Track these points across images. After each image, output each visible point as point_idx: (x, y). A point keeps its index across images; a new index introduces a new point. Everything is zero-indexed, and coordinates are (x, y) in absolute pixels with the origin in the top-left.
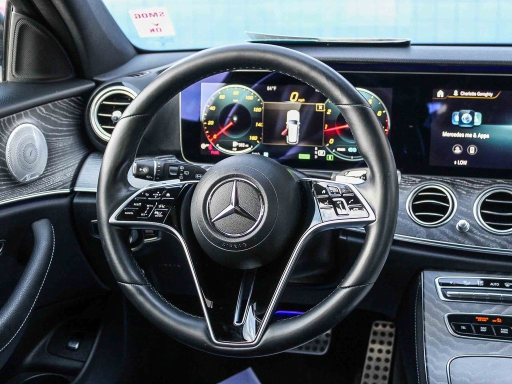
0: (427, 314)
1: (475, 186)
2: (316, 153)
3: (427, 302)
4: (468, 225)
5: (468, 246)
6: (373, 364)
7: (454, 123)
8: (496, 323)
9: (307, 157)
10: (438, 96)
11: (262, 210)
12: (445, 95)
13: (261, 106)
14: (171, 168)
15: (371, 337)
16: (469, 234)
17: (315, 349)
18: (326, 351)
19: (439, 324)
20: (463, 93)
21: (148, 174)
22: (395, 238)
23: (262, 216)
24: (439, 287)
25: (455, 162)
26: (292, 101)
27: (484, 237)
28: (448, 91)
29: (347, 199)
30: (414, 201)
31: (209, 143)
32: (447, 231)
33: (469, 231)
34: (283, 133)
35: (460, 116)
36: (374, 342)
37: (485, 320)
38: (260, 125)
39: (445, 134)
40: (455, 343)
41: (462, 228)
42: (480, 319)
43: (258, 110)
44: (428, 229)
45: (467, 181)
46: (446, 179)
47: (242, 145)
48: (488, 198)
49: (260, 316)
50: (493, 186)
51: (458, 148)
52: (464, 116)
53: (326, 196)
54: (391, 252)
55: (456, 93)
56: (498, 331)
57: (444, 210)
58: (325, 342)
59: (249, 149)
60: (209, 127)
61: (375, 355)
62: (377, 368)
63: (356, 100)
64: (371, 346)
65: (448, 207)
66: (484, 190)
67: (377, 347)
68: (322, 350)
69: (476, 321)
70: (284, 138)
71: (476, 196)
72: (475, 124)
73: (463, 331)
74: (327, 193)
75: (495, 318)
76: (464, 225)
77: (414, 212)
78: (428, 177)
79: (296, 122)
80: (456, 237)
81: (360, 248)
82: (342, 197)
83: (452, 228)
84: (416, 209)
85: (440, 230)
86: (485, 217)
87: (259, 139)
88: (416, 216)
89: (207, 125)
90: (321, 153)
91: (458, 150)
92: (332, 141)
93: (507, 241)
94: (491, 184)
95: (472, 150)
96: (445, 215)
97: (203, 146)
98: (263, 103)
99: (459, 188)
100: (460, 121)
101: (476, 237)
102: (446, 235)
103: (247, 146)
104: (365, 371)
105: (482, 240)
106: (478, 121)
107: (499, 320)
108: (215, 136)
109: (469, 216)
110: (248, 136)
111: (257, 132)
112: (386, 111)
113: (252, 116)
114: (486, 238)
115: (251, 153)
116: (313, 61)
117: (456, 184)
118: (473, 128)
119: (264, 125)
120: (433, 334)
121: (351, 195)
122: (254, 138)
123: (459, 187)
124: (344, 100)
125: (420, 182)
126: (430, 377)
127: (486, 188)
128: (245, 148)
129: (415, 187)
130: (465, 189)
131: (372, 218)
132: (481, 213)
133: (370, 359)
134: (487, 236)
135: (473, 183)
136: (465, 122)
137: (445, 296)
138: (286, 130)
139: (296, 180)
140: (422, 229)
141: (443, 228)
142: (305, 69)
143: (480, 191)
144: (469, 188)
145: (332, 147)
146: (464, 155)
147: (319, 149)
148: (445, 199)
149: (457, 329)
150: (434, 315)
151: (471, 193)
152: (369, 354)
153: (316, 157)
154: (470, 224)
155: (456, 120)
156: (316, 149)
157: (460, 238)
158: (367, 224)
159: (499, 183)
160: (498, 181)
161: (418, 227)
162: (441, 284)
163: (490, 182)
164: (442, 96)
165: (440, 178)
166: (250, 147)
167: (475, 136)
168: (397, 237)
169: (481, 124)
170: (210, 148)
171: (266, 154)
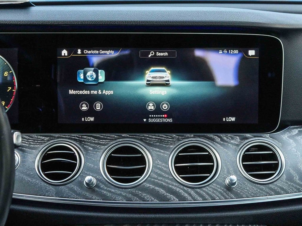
1: (101, 142)
4: (94, 181)
5: (96, 200)
10: (63, 55)
12: (69, 54)
16: (96, 189)
20: (86, 52)
22: (13, 197)
25: (83, 119)
27: (110, 192)
28: (72, 49)
30: (43, 160)
32: (76, 188)
33: (97, 186)
39: (71, 92)
41: (89, 184)
44: (57, 187)
45: (94, 137)
46: (74, 137)
48: (113, 152)
50: (118, 140)
51: (84, 105)
52: (89, 74)
54: (11, 211)
55: (79, 51)
57: (72, 167)
65: (76, 164)
66: (109, 145)
71: (102, 151)
72: (99, 81)
76: (90, 181)
77: (44, 170)
78: (57, 135)
80: (84, 193)
83: (80, 184)
84: (45, 167)
85: (68, 187)
86: (111, 171)
88: (45, 175)
91: (84, 108)
94: (115, 139)
95: (98, 107)
96: (73, 172)
99: (86, 145)
101: (103, 191)
102: (75, 192)
105: (109, 194)
106: (102, 78)
109: (95, 172)
112: (12, 71)
114: (112, 192)
117: (84, 141)
118: (98, 85)
123: (86, 143)
125: (48, 140)
127: (112, 143)
129: (43, 146)
130: (92, 145)
132: (107, 167)
134: (113, 190)
135: (99, 138)
136: (90, 79)
140: (51, 187)
141: (71, 185)
143: (106, 147)
146: (91, 112)
148: (72, 157)
151: (98, 148)
154: (97, 179)
157: (88, 194)
159: (124, 137)
160: (123, 135)
161: (48, 185)
163: (116, 136)
164: (66, 55)
165: (67, 135)
167: (100, 92)
168: (16, 195)
169: (105, 81)
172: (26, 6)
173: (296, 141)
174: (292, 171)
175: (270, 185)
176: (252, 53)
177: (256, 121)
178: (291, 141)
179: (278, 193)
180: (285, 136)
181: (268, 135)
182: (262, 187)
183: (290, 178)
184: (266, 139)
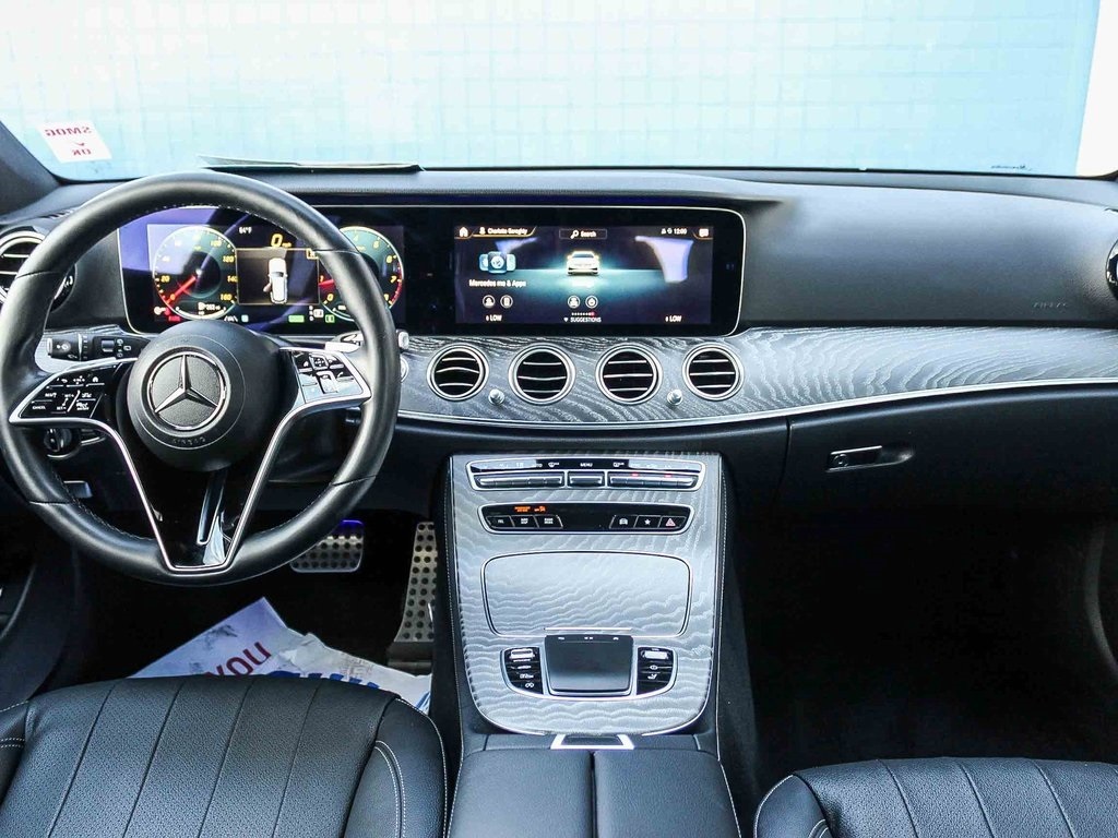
0: (457, 509)
1: (511, 346)
2: (311, 313)
3: (457, 494)
4: (502, 396)
5: (503, 421)
6: (420, 576)
7: (483, 269)
8: (538, 512)
9: (300, 319)
10: (461, 235)
11: (223, 392)
12: (469, 233)
13: (233, 254)
14: (103, 342)
15: (416, 544)
16: (504, 406)
17: (344, 565)
18: (358, 566)
19: (472, 520)
20: (491, 231)
21: (71, 352)
22: (399, 415)
23: (224, 400)
24: (471, 475)
25: (487, 318)
26: (274, 247)
27: (521, 409)
28: (473, 228)
29: (336, 372)
30: (437, 369)
31: (165, 306)
32: (478, 405)
33: (505, 402)
34: (265, 289)
35: (490, 259)
36: (419, 549)
37: (526, 509)
38: (233, 279)
39: (473, 283)
40: (491, 541)
41: (495, 400)
42: (519, 509)
43: (229, 259)
44: (455, 403)
45: (501, 340)
46: (476, 340)
47: (211, 307)
48: (526, 360)
49: (229, 533)
50: (532, 345)
51: (489, 300)
52: (494, 260)
53: (309, 370)
54: (397, 434)
55: (482, 230)
56: (541, 520)
57: (473, 378)
58: (357, 555)
59: (221, 313)
60: (163, 285)
61: (422, 565)
62: (425, 581)
63: (338, 245)
64: (416, 554)
65: (479, 374)
66: (521, 350)
67: (423, 554)
68: (354, 565)
69: (516, 511)
70: (267, 296)
71: (512, 358)
72: (509, 269)
73: (501, 525)
74: (310, 366)
75: (538, 506)
76: (496, 396)
77: (438, 382)
78: (454, 338)
79: (282, 274)
80: (489, 411)
81: (356, 430)
82: (329, 369)
83: (484, 399)
84: (439, 378)
85: (469, 403)
86: (523, 384)
87: (233, 298)
88: (440, 388)
89: (160, 282)
90: (318, 313)
91: (489, 303)
92: (330, 297)
93: (549, 412)
94: (529, 343)
95: (507, 302)
96: (474, 384)
97: (158, 311)
98: (235, 250)
99: (491, 350)
100: (490, 267)
101: (512, 409)
102: (477, 409)
103: (218, 308)
104: (410, 586)
105: (519, 413)
106: (511, 265)
107: (543, 509)
108: (173, 297)
109: (503, 384)
110: (218, 295)
111: (230, 288)
112: (397, 256)
113: (221, 268)
114: (524, 410)
115: (223, 318)
116: (279, 193)
117: (488, 346)
118: (506, 274)
119: (239, 279)
120: (464, 533)
121: (339, 366)
122: (226, 297)
123: (491, 348)
124: (322, 244)
125: (444, 345)
126: (461, 586)
127: (524, 348)
128: (216, 311)
129: (437, 351)
130: (499, 351)
131: (366, 394)
132: (518, 379)
133: (416, 570)
134: (526, 408)
135: (508, 342)
136: (495, 266)
137: (478, 484)
138: (269, 285)
139: (272, 350)
140: (447, 403)
141: (472, 401)
142: (268, 205)
143: (517, 353)
144: (502, 348)
145: (332, 305)
146: (498, 309)
147: (315, 308)
148: (474, 365)
149: (493, 524)
150: (466, 509)
151: (506, 355)
152: (414, 564)
153: (311, 319)
154: (506, 394)
155: (484, 265)
156: (311, 308)
157: (494, 413)
158: (361, 402)
159: (540, 341)
160: (538, 338)
161: (443, 401)
162: (474, 470)
163: (529, 340)
164: (466, 235)
165: (468, 338)
166: (222, 308)
167: (509, 284)
168: (402, 413)
169: (517, 268)
170: (167, 313)
171: (245, 318)
172: (414, 170)
173: (757, 346)
174: (752, 384)
175: (724, 403)
176: (704, 232)
177: (707, 321)
178: (753, 346)
179: (734, 412)
180: (745, 339)
181: (722, 339)
182: (713, 404)
183: (750, 394)
184: (719, 344)
